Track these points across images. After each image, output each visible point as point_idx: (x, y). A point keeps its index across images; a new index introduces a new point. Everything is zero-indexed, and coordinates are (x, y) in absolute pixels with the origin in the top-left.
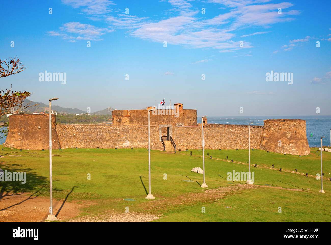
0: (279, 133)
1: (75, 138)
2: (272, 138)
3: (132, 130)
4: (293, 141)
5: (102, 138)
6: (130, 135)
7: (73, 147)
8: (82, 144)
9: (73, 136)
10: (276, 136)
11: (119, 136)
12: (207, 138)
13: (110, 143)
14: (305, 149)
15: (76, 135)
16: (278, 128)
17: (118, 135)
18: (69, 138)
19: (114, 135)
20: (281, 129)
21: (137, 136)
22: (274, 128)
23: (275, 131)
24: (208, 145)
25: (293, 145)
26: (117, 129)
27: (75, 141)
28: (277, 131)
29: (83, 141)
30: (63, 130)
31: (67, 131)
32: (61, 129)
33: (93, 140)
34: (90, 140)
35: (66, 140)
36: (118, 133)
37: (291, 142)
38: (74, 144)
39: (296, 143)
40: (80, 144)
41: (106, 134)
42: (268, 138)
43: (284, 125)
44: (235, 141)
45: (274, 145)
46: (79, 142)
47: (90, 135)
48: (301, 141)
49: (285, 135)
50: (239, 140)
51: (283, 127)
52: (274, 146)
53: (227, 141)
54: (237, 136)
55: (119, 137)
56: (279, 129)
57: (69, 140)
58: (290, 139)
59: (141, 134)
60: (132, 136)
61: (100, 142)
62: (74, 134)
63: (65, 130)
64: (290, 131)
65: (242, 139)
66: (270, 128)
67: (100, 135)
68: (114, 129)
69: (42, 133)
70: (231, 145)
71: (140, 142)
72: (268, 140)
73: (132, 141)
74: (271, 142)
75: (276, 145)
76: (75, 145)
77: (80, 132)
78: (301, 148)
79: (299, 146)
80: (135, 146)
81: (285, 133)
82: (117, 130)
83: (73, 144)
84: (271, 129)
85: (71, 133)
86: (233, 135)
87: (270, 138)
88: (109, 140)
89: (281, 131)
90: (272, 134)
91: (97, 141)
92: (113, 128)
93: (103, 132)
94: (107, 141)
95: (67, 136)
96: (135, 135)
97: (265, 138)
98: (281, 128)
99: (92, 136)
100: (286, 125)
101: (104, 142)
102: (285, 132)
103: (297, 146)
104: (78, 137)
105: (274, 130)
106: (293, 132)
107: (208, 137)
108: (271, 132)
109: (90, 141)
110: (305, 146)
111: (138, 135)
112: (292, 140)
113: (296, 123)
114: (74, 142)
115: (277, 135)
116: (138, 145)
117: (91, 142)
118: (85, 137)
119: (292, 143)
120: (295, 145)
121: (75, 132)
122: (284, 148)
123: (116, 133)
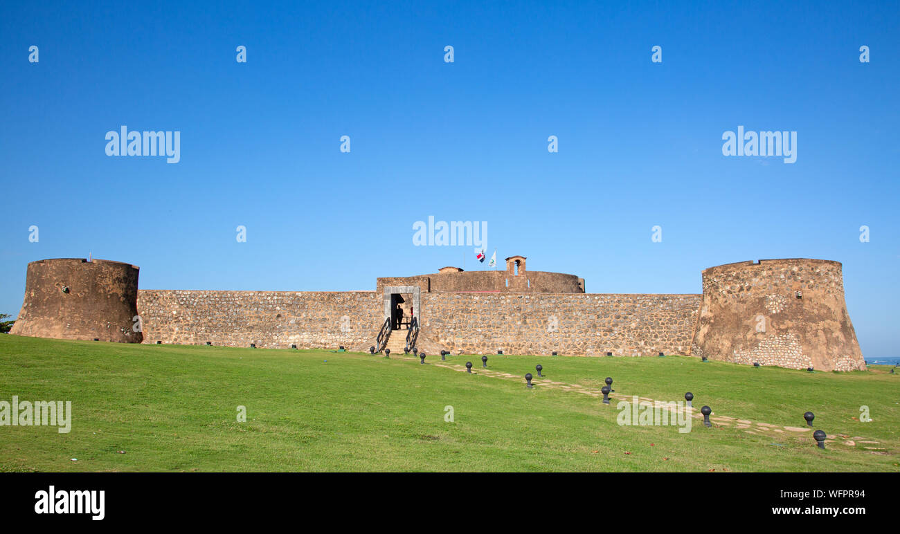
0: (744, 302)
1: (175, 322)
2: (723, 319)
3: (314, 300)
4: (789, 323)
5: (239, 321)
6: (307, 315)
7: (171, 342)
8: (192, 335)
9: (172, 316)
10: (734, 311)
11: (279, 316)
12: (525, 323)
13: (258, 334)
14: (836, 350)
15: (179, 313)
16: (738, 286)
17: (277, 315)
18: (162, 322)
19: (269, 314)
20: (749, 289)
21: (327, 317)
22: (728, 287)
23: (730, 295)
24: (528, 344)
25: (791, 336)
26: (276, 298)
27: (177, 329)
28: (738, 296)
29: (195, 327)
30: (151, 302)
31: (159, 304)
32: (147, 298)
33: (216, 326)
34: (209, 326)
35: (155, 325)
36: (278, 308)
37: (782, 327)
38: (174, 337)
39: (803, 331)
40: (186, 335)
41: (248, 312)
42: (712, 321)
43: (756, 275)
44: (611, 331)
45: (727, 339)
46: (183, 331)
47: (211, 313)
48: (821, 323)
49: (762, 306)
50: (624, 328)
51: (755, 280)
52: (727, 343)
53: (586, 332)
54: (618, 317)
55: (280, 319)
56: (742, 289)
57: (162, 327)
58: (779, 317)
59: (335, 312)
60: (313, 316)
61: (233, 331)
62: (175, 312)
63: (154, 301)
64: (777, 292)
65: (633, 325)
66: (717, 288)
67: (234, 314)
68: (269, 298)
69: (72, 302)
70: (598, 345)
71: (334, 332)
72: (712, 325)
73: (313, 331)
74: (719, 332)
75: (733, 339)
76: (176, 340)
77: (188, 307)
78: (823, 348)
79: (814, 340)
80: (321, 343)
81: (762, 301)
82: (276, 302)
83: (170, 336)
84: (720, 290)
85: (168, 309)
86: (606, 315)
87: (717, 318)
88: (256, 327)
89: (749, 293)
90: (723, 306)
91: (227, 329)
92: (265, 298)
93: (240, 306)
94: (251, 328)
95: (159, 316)
96: (320, 314)
97: (705, 320)
98: (747, 284)
99: (215, 317)
100: (764, 273)
101: (242, 332)
102: (761, 296)
103: (805, 342)
104: (184, 319)
105: (729, 292)
106: (789, 296)
107: (528, 321)
108: (721, 300)
109: (210, 329)
110: (836, 341)
111: (329, 314)
112: (787, 322)
113: (800, 266)
114: (173, 331)
115: (736, 309)
116: (327, 341)
117: (211, 331)
118: (199, 318)
119: (786, 331)
120: (797, 337)
121: (177, 307)
122: (758, 346)
123: (273, 310)
